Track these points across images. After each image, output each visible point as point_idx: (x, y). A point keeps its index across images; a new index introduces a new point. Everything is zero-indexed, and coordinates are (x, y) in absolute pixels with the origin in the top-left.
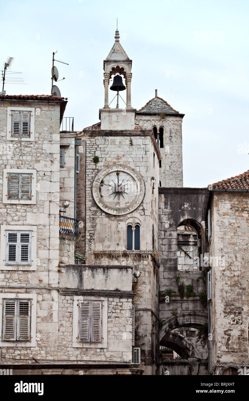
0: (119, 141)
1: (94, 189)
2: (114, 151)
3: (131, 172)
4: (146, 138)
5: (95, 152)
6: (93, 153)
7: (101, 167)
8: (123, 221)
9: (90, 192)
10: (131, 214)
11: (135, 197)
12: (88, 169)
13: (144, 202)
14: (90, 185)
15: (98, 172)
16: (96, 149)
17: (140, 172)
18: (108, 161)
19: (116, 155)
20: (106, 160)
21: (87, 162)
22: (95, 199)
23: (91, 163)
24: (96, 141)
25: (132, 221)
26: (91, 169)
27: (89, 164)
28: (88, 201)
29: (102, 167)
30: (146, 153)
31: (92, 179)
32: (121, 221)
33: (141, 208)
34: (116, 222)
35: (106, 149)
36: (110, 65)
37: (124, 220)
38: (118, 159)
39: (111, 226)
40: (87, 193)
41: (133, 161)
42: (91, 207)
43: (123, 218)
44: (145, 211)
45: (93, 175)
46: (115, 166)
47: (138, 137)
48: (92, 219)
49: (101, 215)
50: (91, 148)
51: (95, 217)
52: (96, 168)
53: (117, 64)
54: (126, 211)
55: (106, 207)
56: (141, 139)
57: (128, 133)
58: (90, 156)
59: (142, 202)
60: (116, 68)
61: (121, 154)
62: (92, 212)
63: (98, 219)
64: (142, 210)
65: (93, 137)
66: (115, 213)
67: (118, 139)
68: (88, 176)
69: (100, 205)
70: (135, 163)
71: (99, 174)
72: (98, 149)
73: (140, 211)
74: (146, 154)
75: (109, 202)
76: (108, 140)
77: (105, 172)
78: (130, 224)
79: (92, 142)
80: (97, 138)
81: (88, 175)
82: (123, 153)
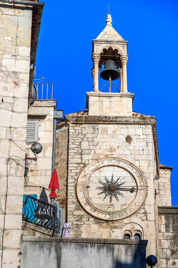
0: (112, 130)
1: (78, 188)
2: (105, 142)
3: (128, 167)
4: (146, 127)
5: (81, 142)
6: (78, 144)
7: (88, 161)
8: (118, 228)
9: (74, 192)
10: (129, 219)
11: (134, 198)
12: (71, 163)
13: (146, 204)
14: (74, 182)
15: (84, 167)
16: (82, 139)
17: (140, 166)
18: (98, 154)
19: (109, 147)
20: (95, 152)
21: (69, 154)
22: (81, 200)
23: (75, 156)
24: (81, 130)
25: (131, 228)
26: (75, 163)
27: (72, 157)
28: (70, 203)
29: (90, 161)
30: (147, 144)
31: (76, 175)
32: (116, 227)
33: (143, 211)
34: (109, 229)
35: (95, 140)
36: (101, 45)
37: (120, 227)
38: (111, 151)
39: (101, 235)
40: (69, 193)
41: (131, 154)
42: (74, 211)
43: (118, 224)
44: (148, 215)
45: (78, 171)
46: (106, 160)
47: (137, 126)
48: (75, 226)
49: (88, 220)
50: (76, 137)
51: (79, 223)
52: (82, 162)
53: (109, 45)
54: (123, 215)
55: (95, 210)
56: (140, 127)
57: (123, 121)
58: (74, 148)
59: (144, 204)
60: (108, 49)
61: (115, 145)
62: (75, 217)
63: (84, 226)
64: (144, 213)
65: (78, 125)
66: (107, 217)
67: (111, 128)
68: (71, 171)
69: (88, 208)
70: (133, 156)
71: (86, 169)
72: (85, 139)
73: (141, 215)
74: (147, 146)
75: (99, 205)
76: (98, 129)
77: (94, 167)
78: (128, 232)
79: (77, 131)
80: (83, 126)
81: (71, 170)
82: (118, 144)
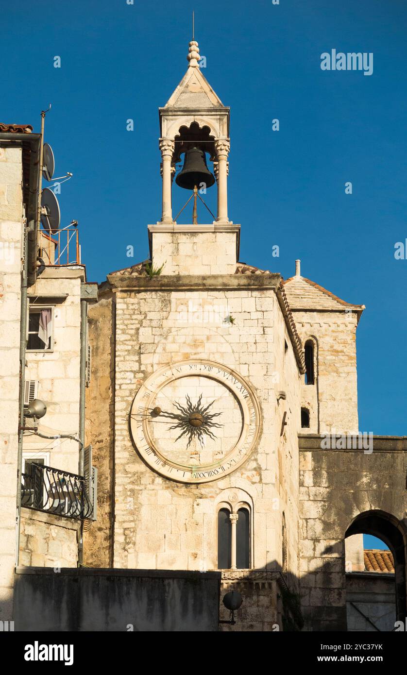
1: (134, 420)
2: (184, 328)
3: (226, 377)
4: (263, 296)
5: (137, 329)
6: (133, 332)
7: (152, 366)
8: (206, 498)
9: (125, 427)
10: (227, 480)
12: (120, 372)
13: (260, 450)
14: (126, 409)
15: (145, 378)
16: (141, 323)
17: (249, 376)
18: (171, 352)
19: (191, 337)
20: (164, 349)
21: (117, 353)
22: (138, 444)
23: (127, 358)
24: (139, 303)
25: (230, 498)
26: (127, 371)
27: (122, 358)
28: (119, 449)
29: (155, 367)
30: (264, 331)
31: (130, 394)
32: (202, 496)
33: (253, 465)
34: (190, 500)
35: (165, 323)
36: (176, 119)
37: (210, 495)
38: (195, 346)
39: (176, 510)
40: (118, 430)
41: (233, 352)
42: (128, 463)
43: (207, 490)
44: (263, 473)
45: (134, 387)
46: (186, 364)
47: (244, 293)
48: (129, 493)
49: (153, 481)
50: (129, 319)
51: (136, 487)
52: (140, 368)
53: (192, 117)
55: (166, 462)
56: (252, 296)
57: (219, 283)
58: (126, 340)
59: (255, 450)
60: (189, 127)
61: (201, 334)
62: (130, 475)
63: (145, 492)
64: (255, 469)
65: (133, 294)
66: (187, 477)
67: (194, 298)
68: (120, 388)
69: (151, 459)
70: (237, 355)
71: (148, 383)
72: (146, 323)
73: (249, 474)
74: (264, 334)
75: (172, 452)
76: (169, 301)
77: (162, 379)
78: (225, 506)
79: (131, 307)
80: (142, 295)
81: (120, 385)
82: (207, 333)
